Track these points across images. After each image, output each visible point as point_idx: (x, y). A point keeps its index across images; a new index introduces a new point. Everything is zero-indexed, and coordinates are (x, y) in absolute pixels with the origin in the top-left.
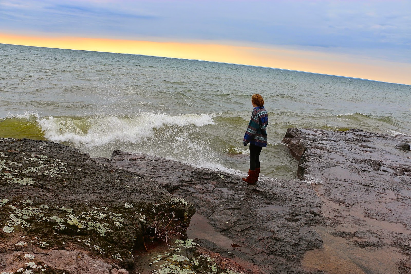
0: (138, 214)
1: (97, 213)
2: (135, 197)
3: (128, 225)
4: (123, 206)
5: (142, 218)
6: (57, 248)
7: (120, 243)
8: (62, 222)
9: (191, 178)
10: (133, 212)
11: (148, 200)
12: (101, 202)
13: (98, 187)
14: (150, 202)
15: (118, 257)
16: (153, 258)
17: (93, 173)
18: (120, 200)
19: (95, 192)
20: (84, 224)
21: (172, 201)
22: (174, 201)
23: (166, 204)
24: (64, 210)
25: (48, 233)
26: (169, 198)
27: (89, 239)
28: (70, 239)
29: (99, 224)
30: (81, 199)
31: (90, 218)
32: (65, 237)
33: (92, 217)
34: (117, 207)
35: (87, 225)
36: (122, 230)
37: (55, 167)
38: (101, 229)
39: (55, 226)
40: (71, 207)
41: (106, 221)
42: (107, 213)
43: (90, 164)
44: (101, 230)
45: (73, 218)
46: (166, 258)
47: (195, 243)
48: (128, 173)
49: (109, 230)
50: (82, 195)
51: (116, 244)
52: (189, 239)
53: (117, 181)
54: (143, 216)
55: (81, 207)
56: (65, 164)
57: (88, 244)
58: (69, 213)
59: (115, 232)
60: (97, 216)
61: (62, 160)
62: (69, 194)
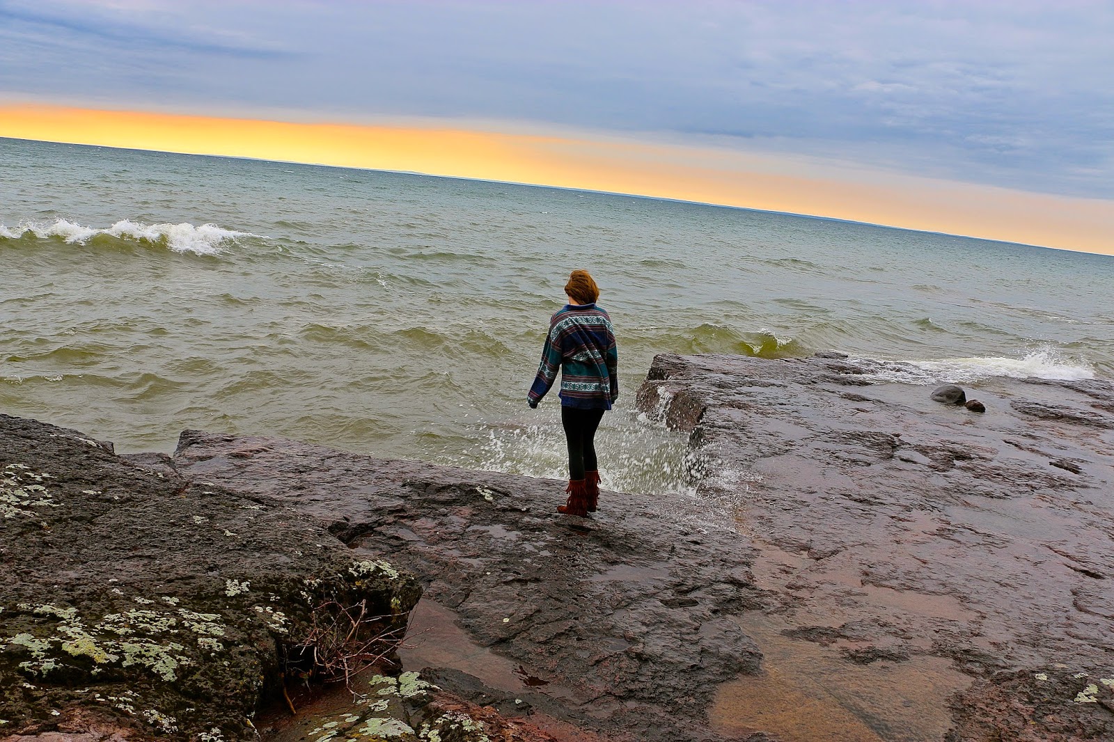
0: (265, 611)
1: (148, 616)
2: (252, 563)
3: (238, 645)
4: (220, 590)
5: (275, 622)
6: (35, 727)
7: (218, 696)
8: (46, 648)
9: (401, 502)
10: (251, 605)
11: (288, 569)
12: (156, 583)
13: (146, 541)
14: (295, 575)
15: (216, 739)
16: (312, 733)
17: (128, 500)
18: (210, 574)
19: (137, 556)
20: (111, 650)
21: (356, 568)
22: (361, 570)
23: (340, 578)
24: (50, 614)
25: (3, 687)
26: (346, 562)
27: (130, 692)
28: (72, 698)
29: (155, 648)
30: (98, 578)
31: (130, 631)
32: (56, 695)
33: (133, 627)
34: (202, 593)
35: (121, 654)
36: (221, 661)
37: (14, 488)
38: (164, 662)
39: (25, 664)
40: (69, 601)
41: (176, 635)
42: (176, 615)
43: (119, 474)
44: (163, 665)
45: (79, 633)
46: (349, 729)
47: (425, 684)
48: (227, 494)
49: (187, 661)
50: (100, 565)
51: (208, 699)
52: (409, 672)
53: (198, 519)
54: (279, 616)
55: (99, 600)
56: (43, 478)
57: (128, 706)
58: (64, 622)
59: (203, 668)
60: (148, 625)
61: (35, 467)
62: (61, 564)
